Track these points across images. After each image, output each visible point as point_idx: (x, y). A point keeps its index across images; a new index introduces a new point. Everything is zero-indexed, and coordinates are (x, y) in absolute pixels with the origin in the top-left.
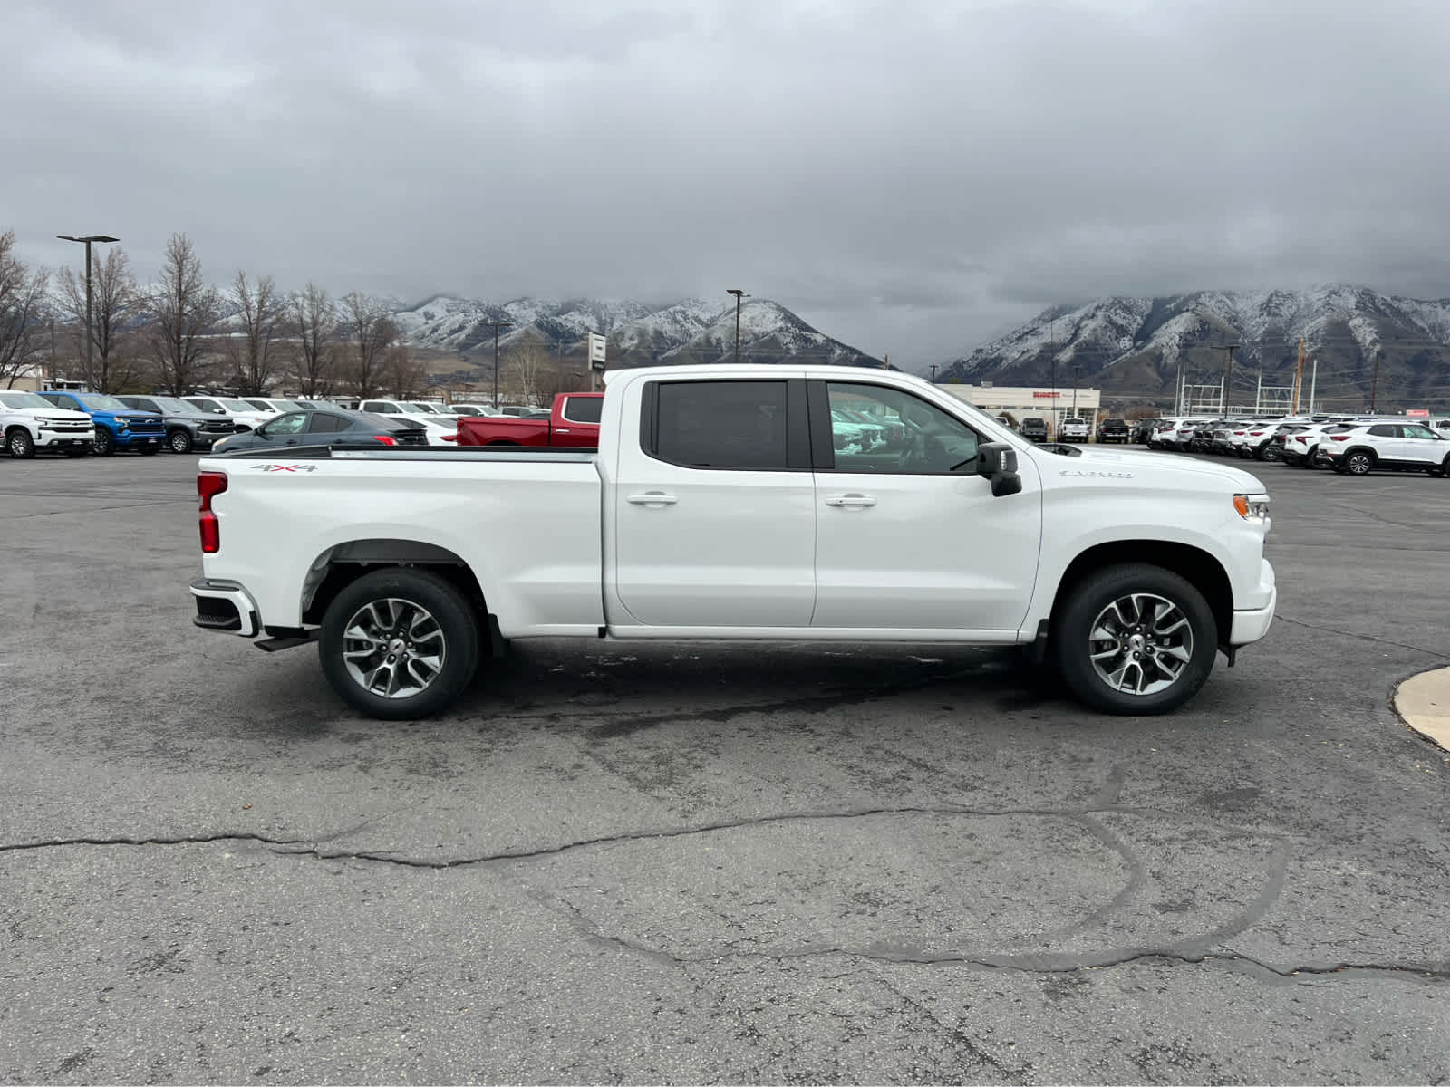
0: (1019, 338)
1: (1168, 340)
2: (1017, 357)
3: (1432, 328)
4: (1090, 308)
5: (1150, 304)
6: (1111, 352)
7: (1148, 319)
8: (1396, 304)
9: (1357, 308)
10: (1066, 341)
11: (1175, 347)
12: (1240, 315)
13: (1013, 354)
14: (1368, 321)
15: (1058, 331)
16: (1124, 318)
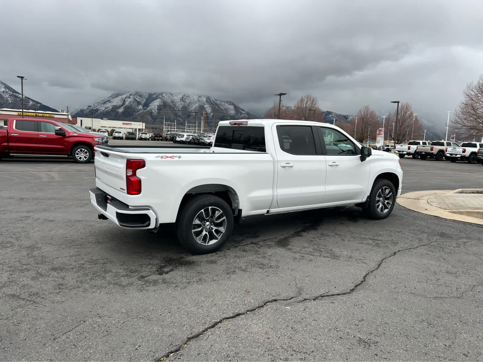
0: (104, 103)
1: (154, 107)
2: (104, 109)
3: (225, 109)
4: (128, 95)
5: (147, 95)
6: (136, 110)
7: (147, 100)
8: (216, 102)
9: (206, 102)
10: (121, 105)
11: (156, 110)
12: (175, 101)
13: (102, 108)
14: (209, 106)
15: (117, 102)
16: (139, 99)
